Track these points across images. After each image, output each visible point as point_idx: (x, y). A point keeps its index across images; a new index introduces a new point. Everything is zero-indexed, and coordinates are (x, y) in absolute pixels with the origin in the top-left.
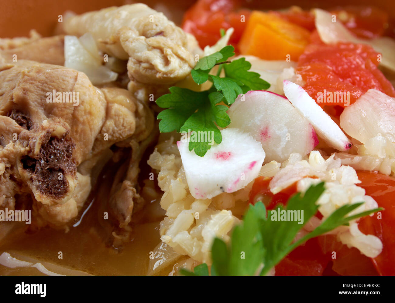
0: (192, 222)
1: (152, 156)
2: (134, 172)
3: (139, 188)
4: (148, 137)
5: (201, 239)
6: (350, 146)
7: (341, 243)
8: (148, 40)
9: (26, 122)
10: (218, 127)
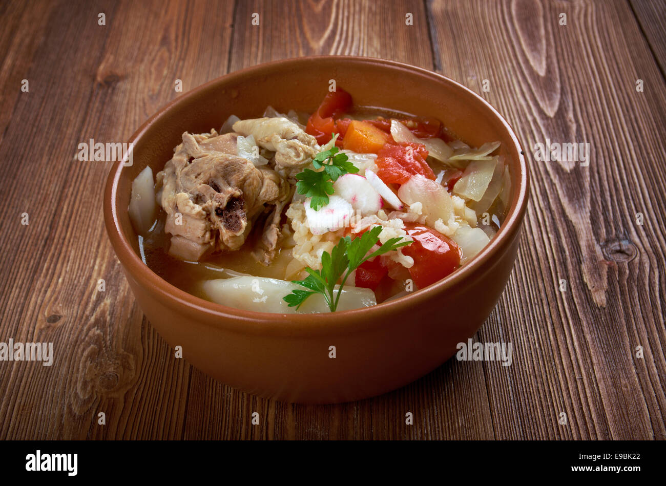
0: (311, 248)
1: (288, 210)
2: (277, 219)
3: (280, 229)
4: (286, 199)
5: (316, 257)
6: (402, 207)
7: (392, 260)
8: (288, 141)
9: (217, 189)
10: (327, 195)
